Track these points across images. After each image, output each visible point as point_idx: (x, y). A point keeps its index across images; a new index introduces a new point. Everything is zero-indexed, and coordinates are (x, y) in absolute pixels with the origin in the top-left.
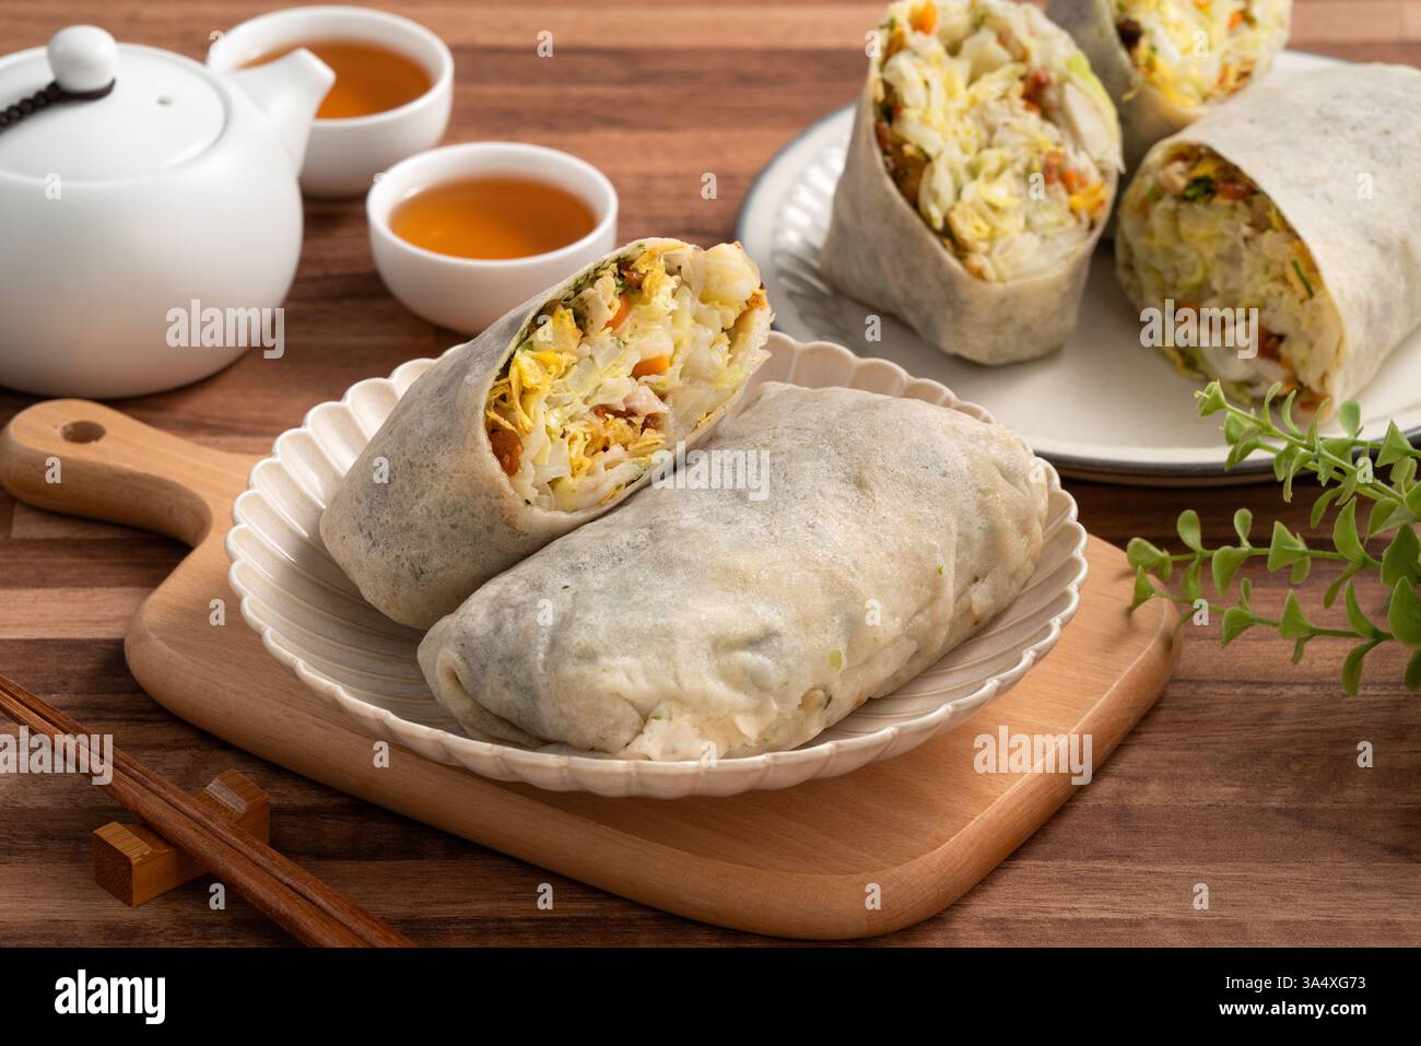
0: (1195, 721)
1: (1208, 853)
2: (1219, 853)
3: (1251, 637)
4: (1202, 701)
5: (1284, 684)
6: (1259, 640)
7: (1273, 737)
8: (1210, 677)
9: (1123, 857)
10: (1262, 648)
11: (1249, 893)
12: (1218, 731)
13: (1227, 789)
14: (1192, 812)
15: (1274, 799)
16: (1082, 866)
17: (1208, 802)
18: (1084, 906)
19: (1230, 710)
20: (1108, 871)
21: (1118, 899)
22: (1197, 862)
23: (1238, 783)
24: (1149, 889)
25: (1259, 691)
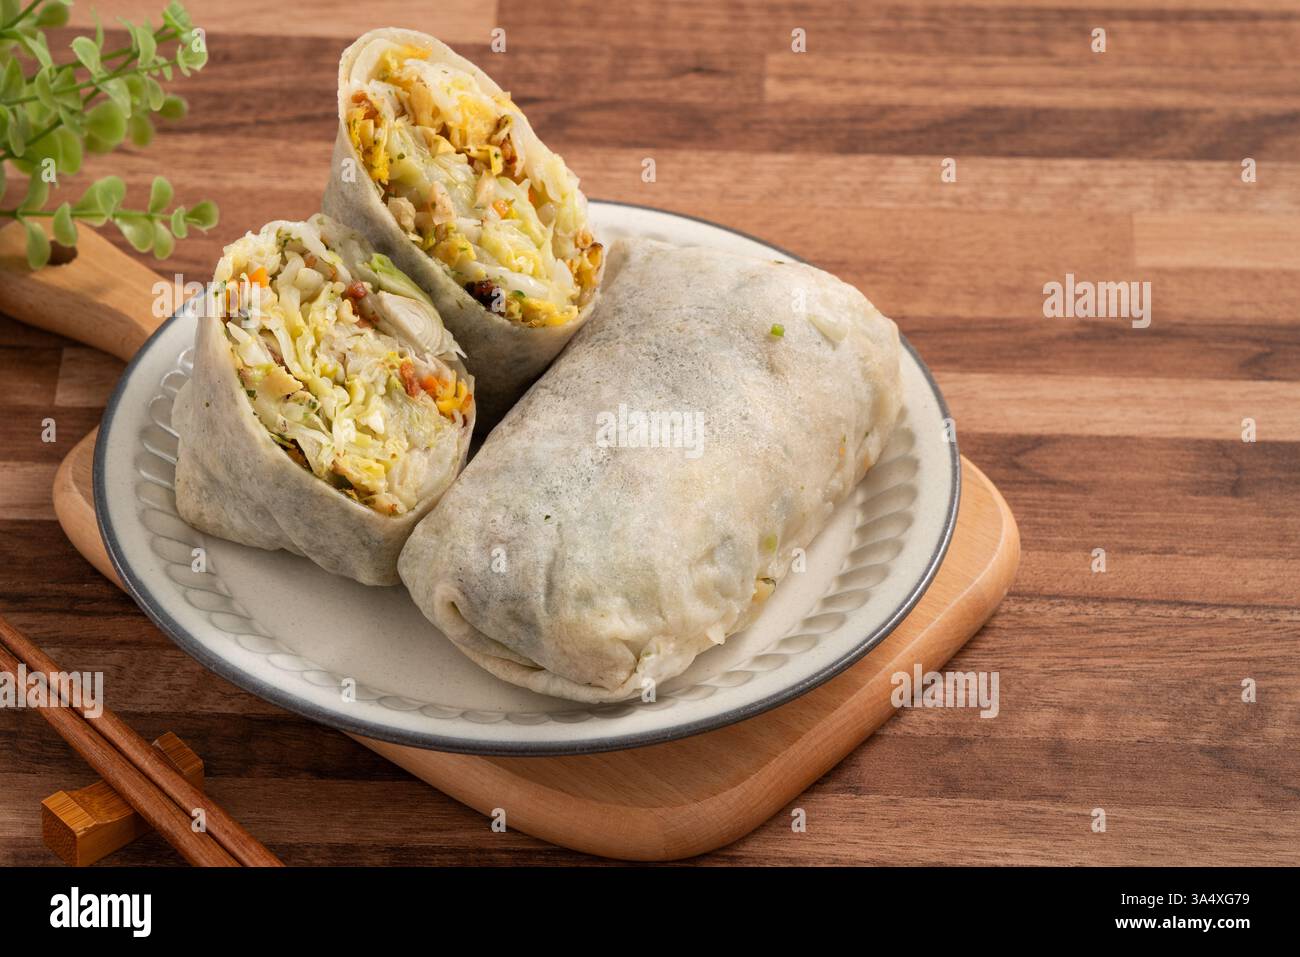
0: (1132, 646)
1: (1134, 795)
2: (1144, 796)
3: (1191, 551)
4: (1140, 624)
5: (1217, 606)
6: (1199, 555)
7: (1202, 666)
8: (1150, 597)
9: (1057, 798)
10: (1200, 564)
11: (1168, 840)
12: (1153, 658)
13: (1156, 723)
14: (1122, 748)
15: (1198, 736)
16: (1017, 806)
17: (1138, 738)
18: (1016, 851)
19: (1166, 634)
20: (1041, 812)
21: (1048, 844)
22: (1123, 805)
23: (1167, 717)
24: (1077, 834)
25: (1194, 613)
